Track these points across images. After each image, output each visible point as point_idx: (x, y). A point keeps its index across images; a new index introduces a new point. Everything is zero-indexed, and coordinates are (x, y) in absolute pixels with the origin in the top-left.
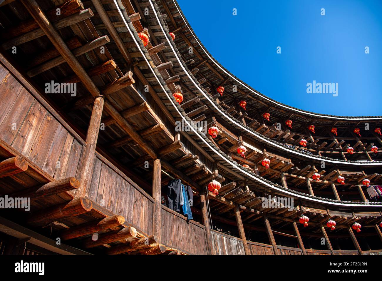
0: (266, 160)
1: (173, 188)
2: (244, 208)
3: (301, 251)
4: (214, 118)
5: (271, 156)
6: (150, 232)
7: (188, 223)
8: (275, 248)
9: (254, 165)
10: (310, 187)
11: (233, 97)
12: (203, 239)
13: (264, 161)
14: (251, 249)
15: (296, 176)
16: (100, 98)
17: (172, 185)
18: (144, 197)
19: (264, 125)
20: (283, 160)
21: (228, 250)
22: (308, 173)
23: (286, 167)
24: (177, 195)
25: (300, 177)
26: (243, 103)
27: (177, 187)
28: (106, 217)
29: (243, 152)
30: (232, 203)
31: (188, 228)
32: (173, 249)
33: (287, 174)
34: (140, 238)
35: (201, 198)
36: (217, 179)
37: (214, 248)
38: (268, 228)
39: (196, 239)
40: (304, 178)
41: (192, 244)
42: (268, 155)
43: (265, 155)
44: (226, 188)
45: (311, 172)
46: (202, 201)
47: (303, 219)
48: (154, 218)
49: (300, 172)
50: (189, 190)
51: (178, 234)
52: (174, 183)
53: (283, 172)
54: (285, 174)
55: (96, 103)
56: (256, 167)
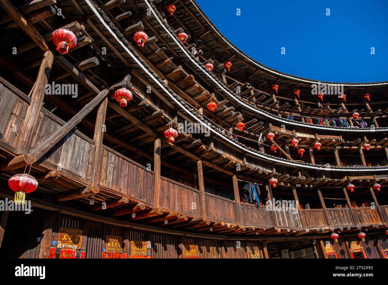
0: (317, 143)
1: (247, 189)
2: (299, 186)
3: (349, 209)
4: (270, 125)
5: (322, 138)
6: (236, 220)
7: (258, 208)
8: (325, 211)
9: (309, 147)
10: (361, 154)
11: (288, 85)
12: (269, 214)
13: (316, 144)
14: (305, 214)
15: (349, 147)
16: (199, 161)
17: (246, 186)
18: (231, 203)
19: (319, 104)
20: (334, 138)
21: (287, 218)
22: (360, 143)
23: (337, 143)
24: (249, 193)
25: (352, 147)
26: (297, 92)
27: (249, 188)
28: (215, 223)
29: (296, 144)
30: (289, 185)
31: (258, 211)
32: (250, 226)
33: (340, 147)
34: (232, 226)
35: (266, 188)
36: (275, 176)
37: (277, 219)
38: (320, 197)
39: (264, 216)
40: (356, 147)
41: (261, 220)
42: (319, 139)
43: (316, 139)
44: (283, 178)
45: (363, 142)
46: (267, 190)
47: (349, 187)
48: (237, 212)
49: (352, 144)
50: (257, 187)
51: (253, 217)
52: (247, 185)
53: (336, 146)
54: (337, 147)
55: (198, 165)
56: (310, 148)
